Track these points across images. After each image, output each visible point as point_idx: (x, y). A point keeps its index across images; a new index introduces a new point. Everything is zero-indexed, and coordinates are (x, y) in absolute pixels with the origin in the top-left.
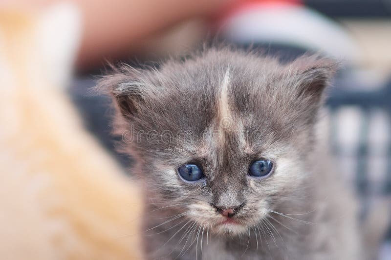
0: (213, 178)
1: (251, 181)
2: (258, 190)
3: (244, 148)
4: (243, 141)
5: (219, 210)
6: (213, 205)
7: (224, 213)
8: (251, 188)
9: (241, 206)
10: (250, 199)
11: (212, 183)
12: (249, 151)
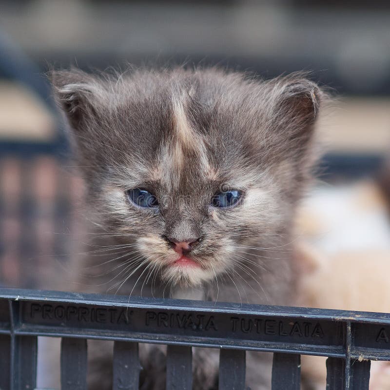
0: (167, 206)
1: (214, 212)
2: (221, 223)
3: (208, 174)
4: (205, 164)
5: (172, 243)
6: (165, 237)
7: (176, 248)
8: (213, 220)
9: (198, 240)
10: (210, 232)
11: (166, 211)
12: (213, 176)
